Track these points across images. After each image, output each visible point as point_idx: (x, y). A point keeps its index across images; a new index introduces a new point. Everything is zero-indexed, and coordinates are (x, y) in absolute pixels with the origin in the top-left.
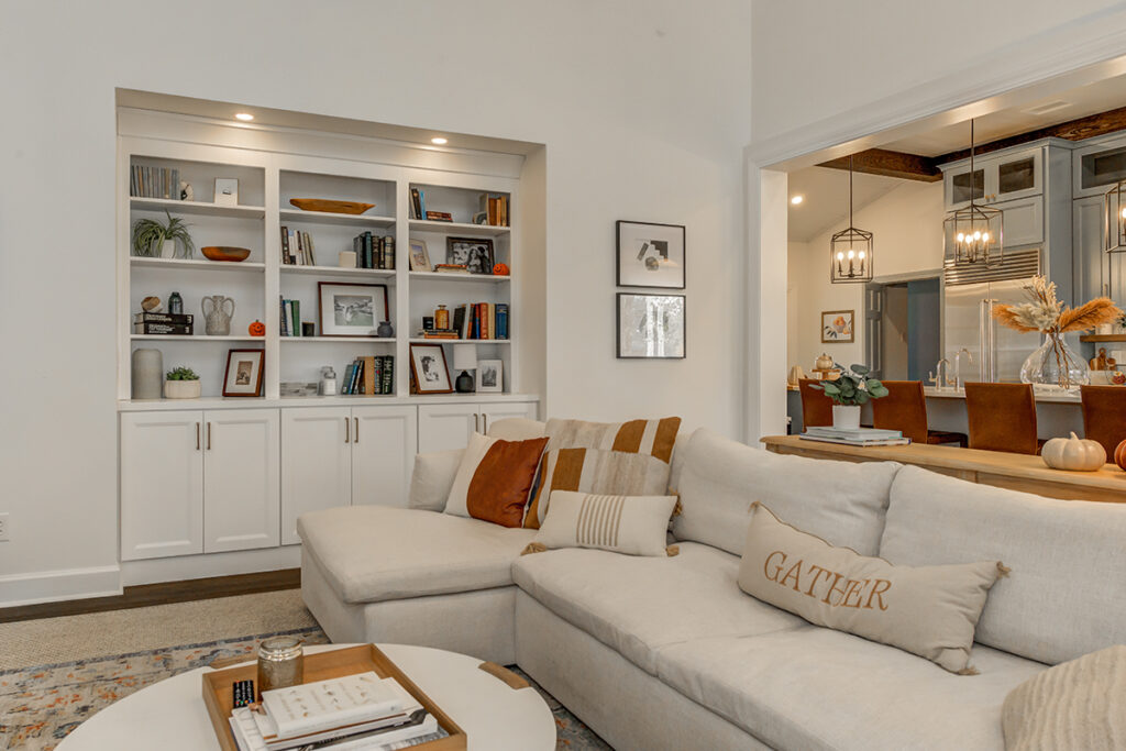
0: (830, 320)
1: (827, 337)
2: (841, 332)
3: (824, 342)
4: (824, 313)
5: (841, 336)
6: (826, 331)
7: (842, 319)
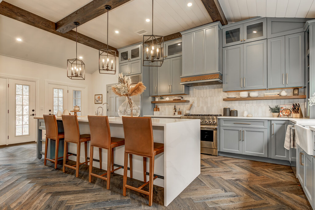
0: (97, 97)
1: (96, 102)
2: (99, 101)
3: (95, 103)
4: (95, 95)
5: (99, 102)
6: (96, 100)
7: (99, 97)
